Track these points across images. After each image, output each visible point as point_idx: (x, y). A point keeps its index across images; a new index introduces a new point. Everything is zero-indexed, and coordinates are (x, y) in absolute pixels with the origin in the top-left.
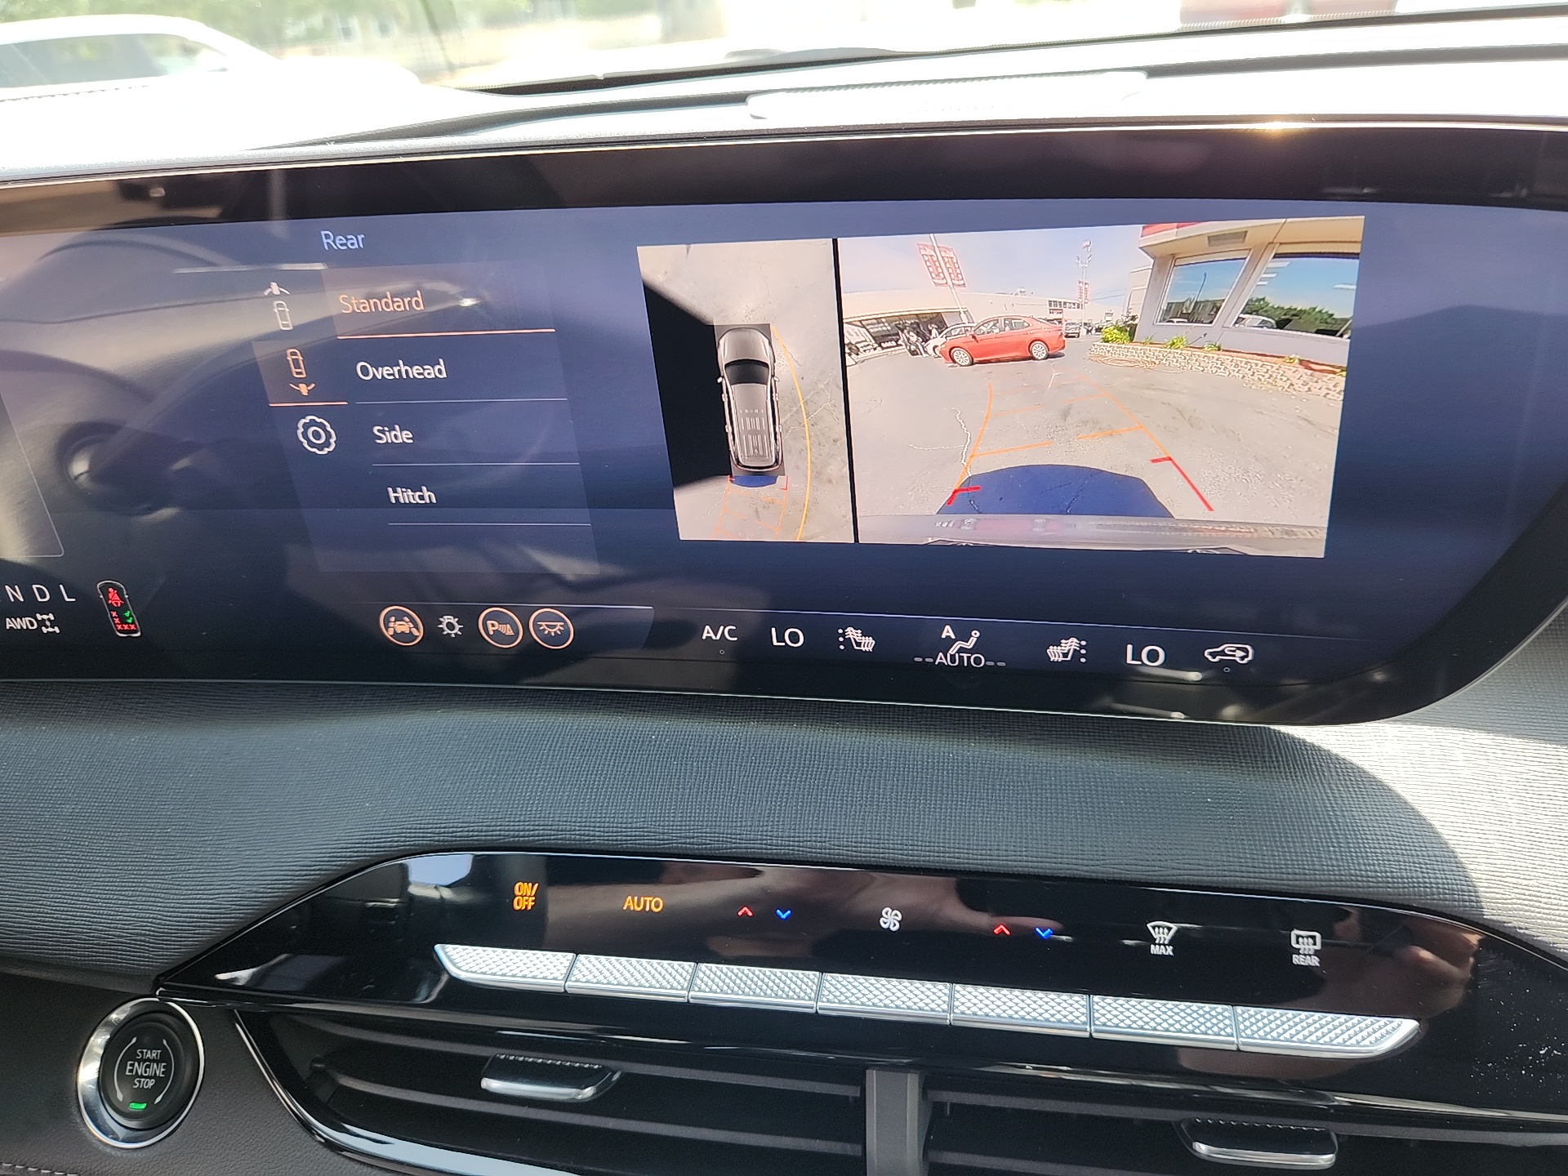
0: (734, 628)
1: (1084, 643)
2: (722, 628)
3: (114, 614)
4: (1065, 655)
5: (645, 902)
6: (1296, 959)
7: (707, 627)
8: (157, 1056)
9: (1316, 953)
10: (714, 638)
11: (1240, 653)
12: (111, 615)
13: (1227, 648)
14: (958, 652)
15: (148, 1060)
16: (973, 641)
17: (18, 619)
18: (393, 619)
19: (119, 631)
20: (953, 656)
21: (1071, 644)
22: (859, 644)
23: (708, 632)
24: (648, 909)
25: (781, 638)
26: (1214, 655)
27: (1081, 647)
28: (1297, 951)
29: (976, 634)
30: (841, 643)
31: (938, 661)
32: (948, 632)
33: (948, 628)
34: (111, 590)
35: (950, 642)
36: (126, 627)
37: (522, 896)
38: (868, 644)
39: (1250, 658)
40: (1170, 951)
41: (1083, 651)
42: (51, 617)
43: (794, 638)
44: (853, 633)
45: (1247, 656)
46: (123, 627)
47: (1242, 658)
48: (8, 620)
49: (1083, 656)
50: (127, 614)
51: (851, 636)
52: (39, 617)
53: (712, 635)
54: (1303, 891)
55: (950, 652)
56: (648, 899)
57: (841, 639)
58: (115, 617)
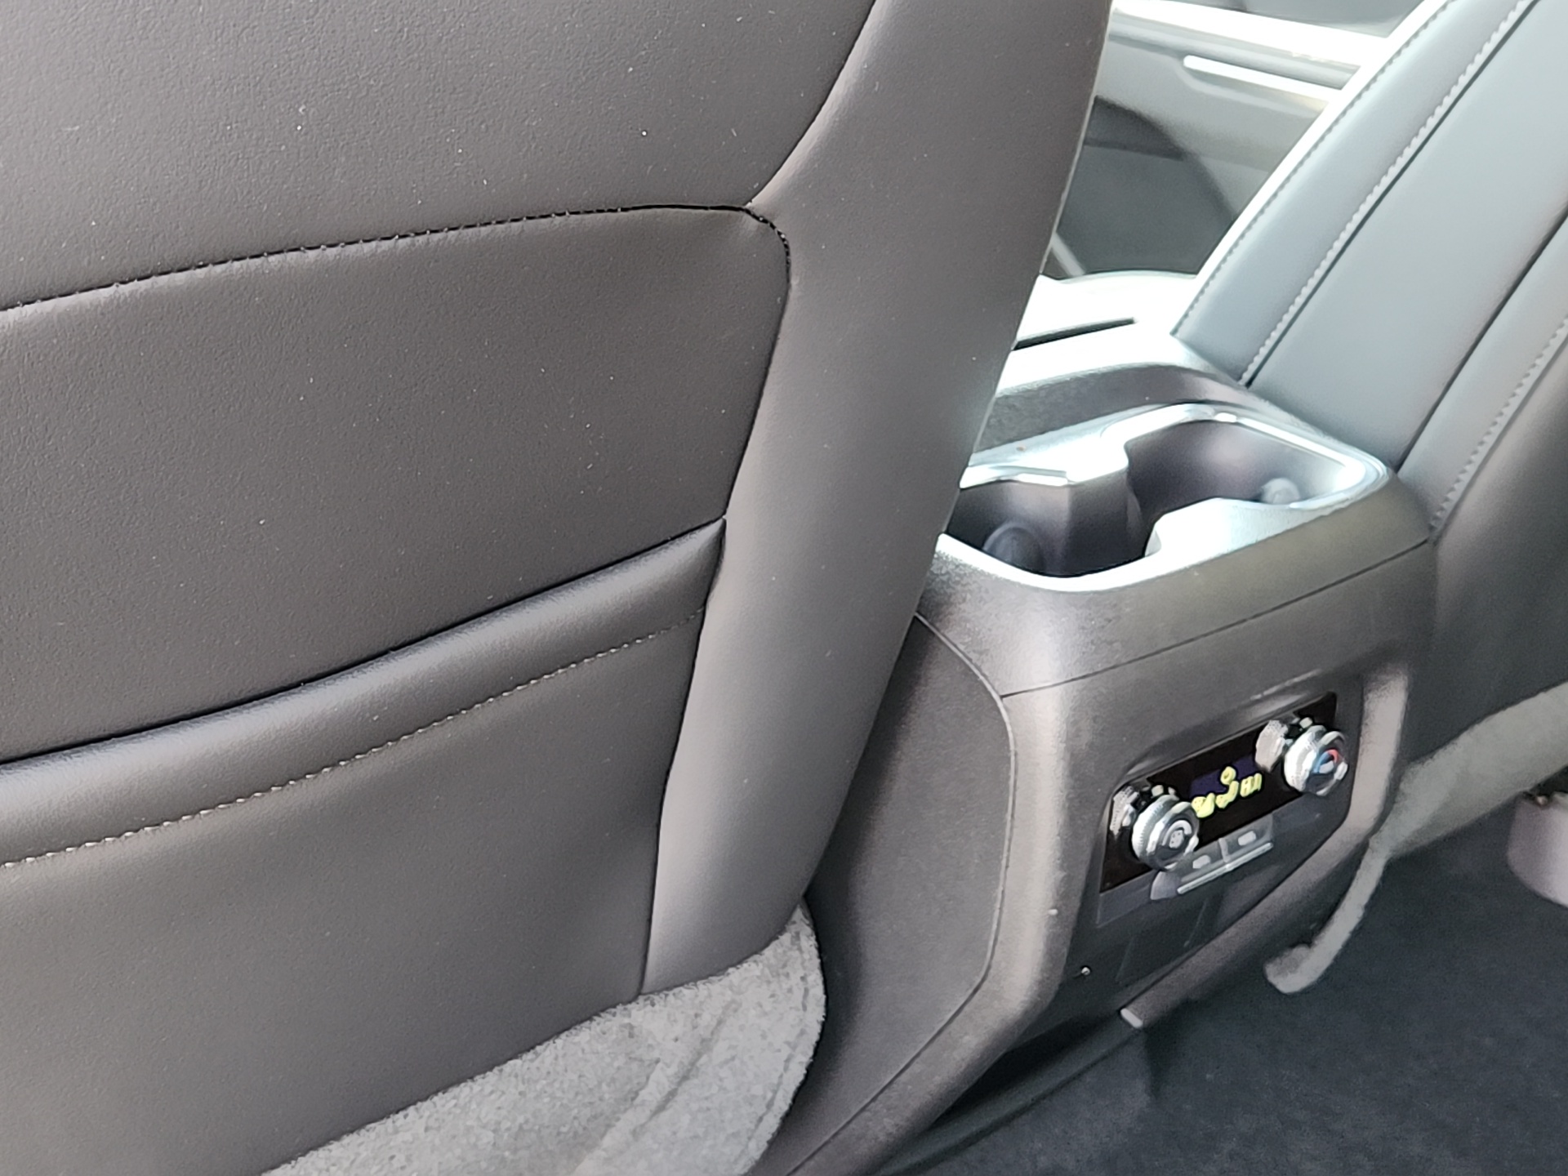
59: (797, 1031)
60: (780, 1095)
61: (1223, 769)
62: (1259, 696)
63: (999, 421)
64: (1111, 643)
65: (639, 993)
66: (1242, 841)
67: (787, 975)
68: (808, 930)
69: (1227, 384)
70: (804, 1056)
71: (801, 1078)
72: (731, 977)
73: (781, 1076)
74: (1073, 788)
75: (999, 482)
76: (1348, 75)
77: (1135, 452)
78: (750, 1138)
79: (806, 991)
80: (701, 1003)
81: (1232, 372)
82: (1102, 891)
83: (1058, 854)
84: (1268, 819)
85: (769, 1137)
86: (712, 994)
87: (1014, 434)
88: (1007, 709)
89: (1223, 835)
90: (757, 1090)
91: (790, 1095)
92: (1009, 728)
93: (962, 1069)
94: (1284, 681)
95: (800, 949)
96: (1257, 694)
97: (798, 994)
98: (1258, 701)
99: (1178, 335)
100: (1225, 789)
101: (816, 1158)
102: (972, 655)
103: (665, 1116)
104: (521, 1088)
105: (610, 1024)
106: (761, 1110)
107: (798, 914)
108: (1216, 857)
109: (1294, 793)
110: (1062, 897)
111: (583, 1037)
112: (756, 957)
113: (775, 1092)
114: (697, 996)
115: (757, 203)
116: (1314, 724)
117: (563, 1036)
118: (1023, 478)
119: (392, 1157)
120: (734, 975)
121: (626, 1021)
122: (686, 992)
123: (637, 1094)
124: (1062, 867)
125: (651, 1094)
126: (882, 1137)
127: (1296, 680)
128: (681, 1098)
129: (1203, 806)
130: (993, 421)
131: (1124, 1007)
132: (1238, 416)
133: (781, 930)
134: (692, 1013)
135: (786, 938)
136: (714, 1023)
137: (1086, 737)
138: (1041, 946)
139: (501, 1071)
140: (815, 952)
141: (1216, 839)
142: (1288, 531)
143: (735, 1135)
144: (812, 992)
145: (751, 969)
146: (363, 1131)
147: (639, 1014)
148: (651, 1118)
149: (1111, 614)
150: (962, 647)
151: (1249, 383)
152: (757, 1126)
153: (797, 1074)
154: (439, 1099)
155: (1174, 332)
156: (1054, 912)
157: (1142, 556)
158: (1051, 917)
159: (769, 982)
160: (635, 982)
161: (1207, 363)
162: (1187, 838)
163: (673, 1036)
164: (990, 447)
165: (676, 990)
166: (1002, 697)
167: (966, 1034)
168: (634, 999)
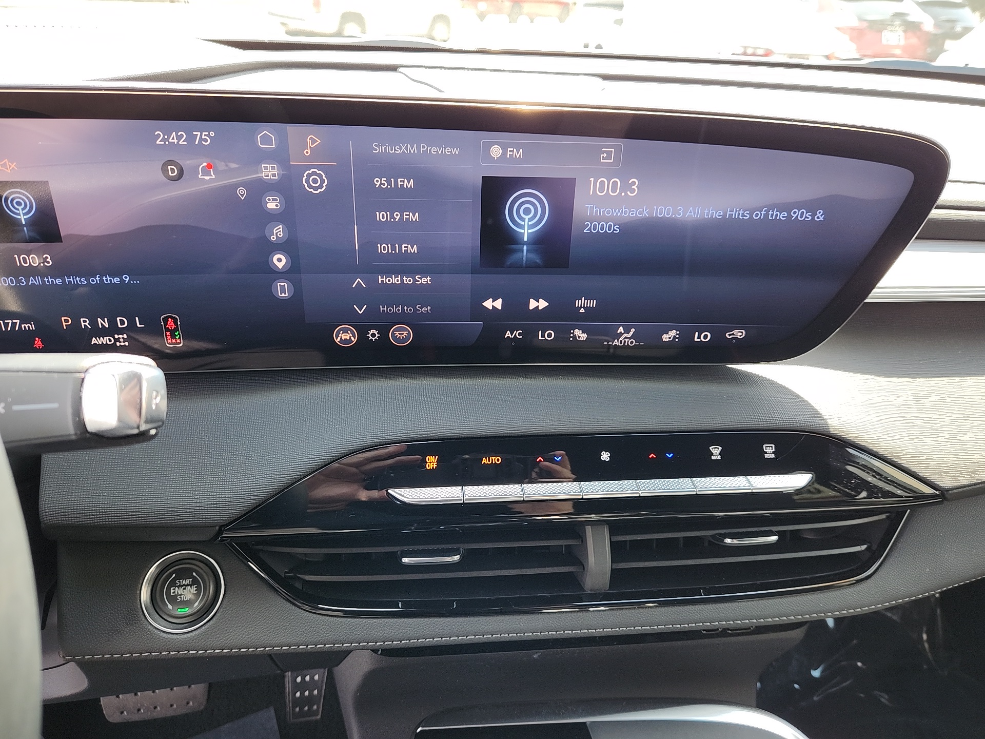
0: (521, 332)
1: (678, 332)
2: (515, 332)
3: (168, 333)
4: (670, 338)
5: (492, 459)
6: (766, 456)
7: (508, 332)
8: (190, 582)
9: (773, 453)
10: (511, 337)
11: (740, 334)
12: (166, 334)
13: (735, 332)
14: (624, 339)
15: (184, 585)
16: (631, 333)
17: (101, 338)
18: (341, 332)
19: (168, 344)
20: (621, 341)
21: (673, 333)
22: (579, 337)
23: (508, 334)
24: (494, 462)
25: (543, 336)
26: (730, 335)
27: (677, 334)
28: (766, 453)
29: (633, 330)
30: (571, 337)
31: (614, 343)
32: (621, 330)
33: (621, 328)
34: (170, 319)
35: (621, 334)
36: (174, 341)
37: (430, 463)
38: (583, 337)
39: (744, 336)
40: (719, 457)
41: (677, 336)
42: (125, 336)
43: (550, 335)
44: (577, 332)
45: (742, 335)
46: (172, 341)
47: (741, 336)
48: (94, 338)
49: (677, 338)
50: (177, 334)
51: (577, 334)
52: (116, 336)
53: (510, 335)
54: (767, 428)
55: (620, 339)
56: (494, 458)
57: (572, 335)
58: (168, 335)
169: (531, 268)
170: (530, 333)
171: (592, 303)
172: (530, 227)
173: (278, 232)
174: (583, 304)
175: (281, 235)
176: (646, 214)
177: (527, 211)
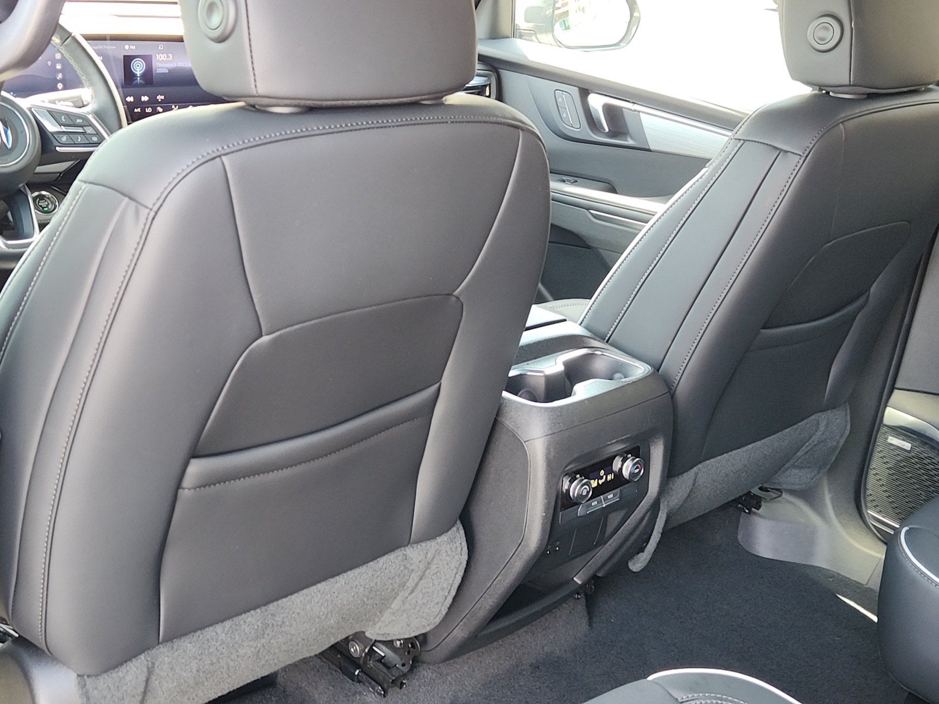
0: (140, 110)
14: (175, 110)
16: (177, 107)
22: (160, 110)
32: (173, 106)
43: (150, 110)
57: (157, 110)
59: (459, 563)
60: (453, 588)
61: (601, 470)
62: (610, 443)
63: (520, 355)
64: (559, 423)
65: (409, 543)
66: (609, 497)
67: (455, 542)
68: (461, 527)
69: (599, 341)
70: (461, 573)
71: (460, 582)
72: (438, 540)
73: (453, 581)
74: (549, 471)
75: (521, 375)
76: (651, 216)
77: (567, 364)
78: (442, 606)
79: (462, 549)
80: (428, 549)
81: (602, 337)
82: (561, 511)
83: (545, 494)
84: (618, 490)
85: (448, 606)
86: (431, 546)
87: (525, 359)
88: (526, 445)
89: (602, 495)
90: (445, 585)
91: (456, 588)
92: (527, 452)
93: (515, 576)
94: (618, 438)
95: (459, 533)
96: (609, 442)
97: (459, 550)
98: (609, 445)
99: (582, 325)
100: (602, 478)
101: (463, 620)
102: (515, 429)
103: (414, 595)
104: (373, 573)
105: (399, 553)
106: (446, 594)
107: (459, 522)
108: (600, 502)
109: (627, 482)
110: (547, 510)
111: (392, 556)
112: (445, 534)
113: (451, 587)
114: (427, 546)
115: (456, 293)
116: (632, 456)
117: (386, 556)
118: (529, 373)
119: (334, 592)
120: (439, 539)
121: (405, 553)
122: (423, 544)
123: (406, 583)
124: (546, 499)
125: (410, 584)
126: (488, 607)
127: (622, 438)
128: (419, 587)
129: (594, 484)
130: (518, 355)
131: (575, 576)
132: (602, 352)
133: (453, 526)
134: (425, 552)
135: (454, 529)
136: (432, 557)
137: (552, 454)
138: (540, 526)
139: (367, 566)
140: (464, 535)
141: (600, 496)
142: (617, 388)
143: (437, 603)
144: (463, 549)
145: (444, 538)
146: (327, 581)
147: (409, 551)
148: (409, 595)
149: (559, 414)
150: (511, 426)
151: (607, 342)
152: (445, 601)
153: (459, 579)
154: (349, 572)
155: (580, 325)
156: (544, 514)
157: (570, 396)
158: (543, 516)
159: (450, 544)
160: (408, 539)
161: (590, 333)
162: (588, 492)
163: (419, 560)
164: (518, 364)
165: (421, 543)
166: (525, 442)
167: (517, 562)
168: (407, 546)
169: (141, 85)
170: (143, 110)
171: (163, 97)
172: (140, 71)
173: (60, 76)
174: (160, 98)
175: (61, 77)
176: (175, 65)
177: (138, 66)
